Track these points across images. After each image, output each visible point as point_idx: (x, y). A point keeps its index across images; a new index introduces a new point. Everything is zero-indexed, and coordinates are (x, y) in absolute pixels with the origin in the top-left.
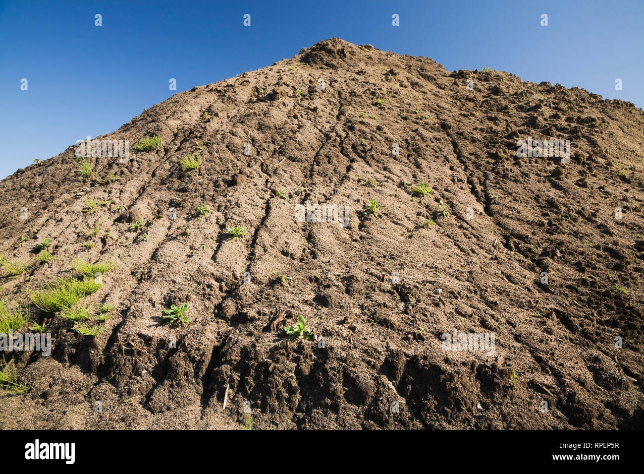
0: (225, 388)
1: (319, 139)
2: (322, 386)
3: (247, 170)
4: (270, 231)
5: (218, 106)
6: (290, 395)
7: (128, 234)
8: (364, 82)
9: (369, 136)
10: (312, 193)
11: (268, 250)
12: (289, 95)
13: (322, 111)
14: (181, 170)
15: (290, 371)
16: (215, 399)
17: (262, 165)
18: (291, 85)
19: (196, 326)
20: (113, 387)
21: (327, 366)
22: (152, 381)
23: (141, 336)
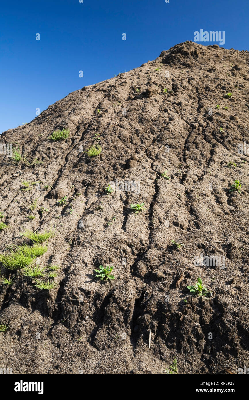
0: (149, 333)
1: (186, 129)
2: (221, 334)
3: (137, 156)
4: (162, 206)
5: (106, 103)
6: (198, 340)
7: (57, 208)
8: (216, 79)
9: (225, 125)
10: (188, 175)
11: (163, 221)
12: (159, 93)
13: (186, 105)
14: (87, 156)
15: (196, 321)
16: (142, 340)
17: (146, 151)
18: (159, 83)
19: (120, 282)
20: (66, 328)
21: (224, 319)
22: (93, 325)
23: (82, 290)
